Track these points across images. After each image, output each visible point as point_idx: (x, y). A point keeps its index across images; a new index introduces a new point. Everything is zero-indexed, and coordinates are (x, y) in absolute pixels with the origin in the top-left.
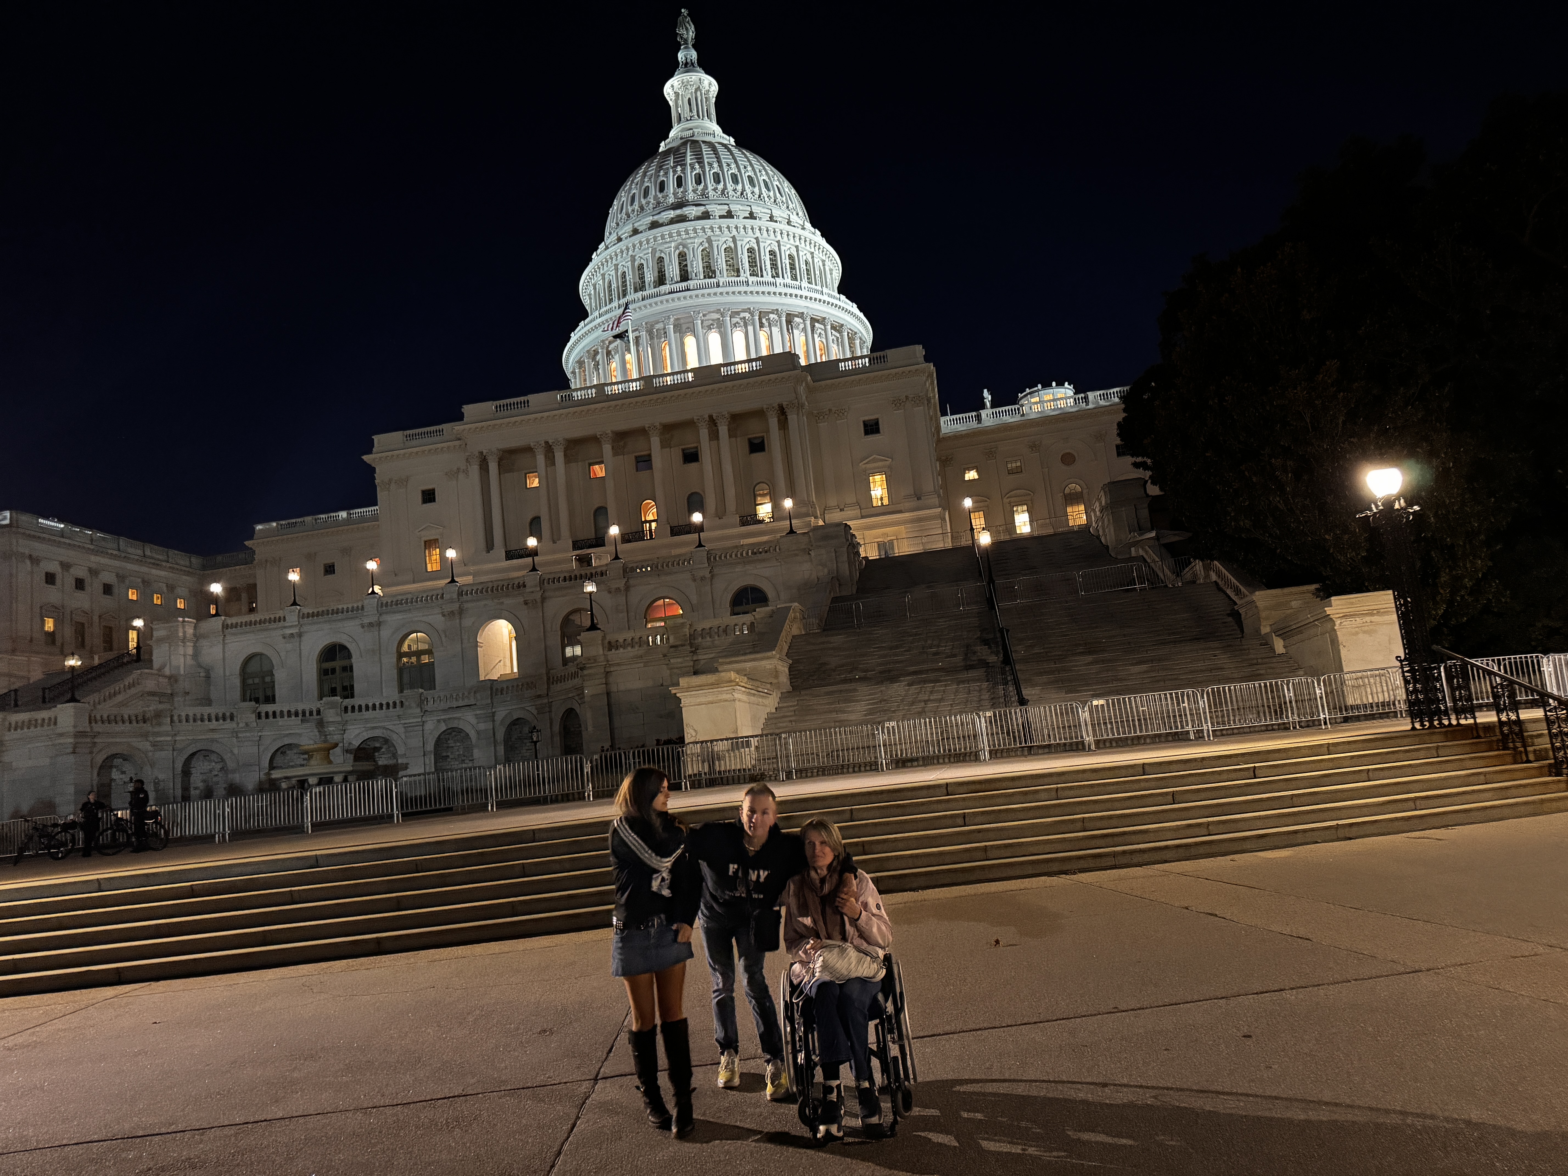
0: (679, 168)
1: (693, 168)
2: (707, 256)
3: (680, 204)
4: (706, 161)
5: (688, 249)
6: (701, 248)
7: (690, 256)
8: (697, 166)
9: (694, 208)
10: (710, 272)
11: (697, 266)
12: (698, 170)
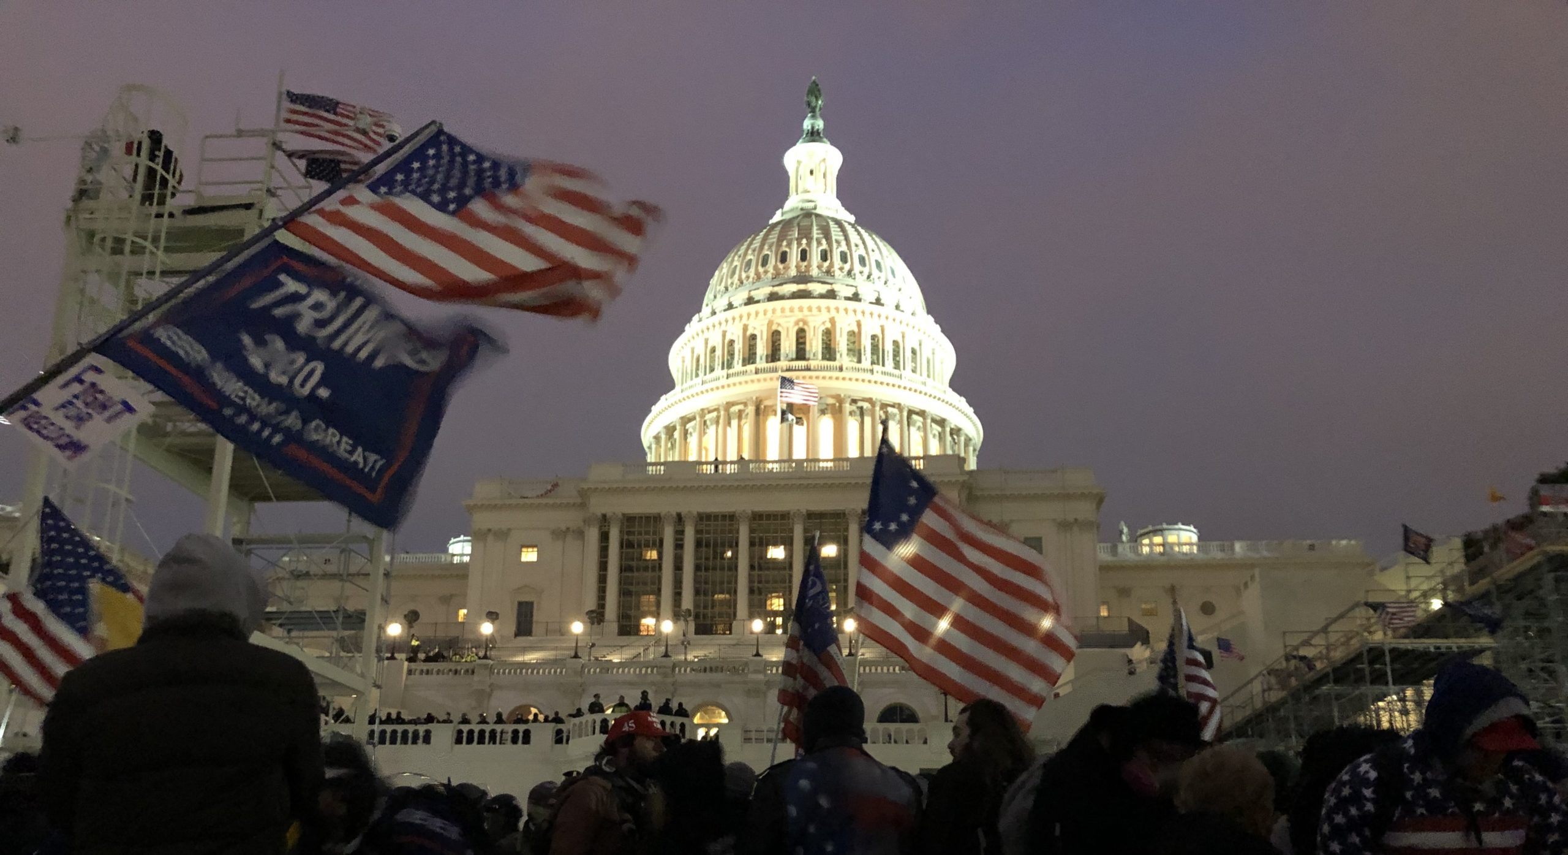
0: (804, 241)
1: (819, 243)
2: (828, 337)
3: (803, 278)
4: (835, 238)
5: (808, 326)
6: (823, 328)
7: (809, 335)
9: (820, 285)
10: (829, 352)
11: (815, 345)
12: (824, 246)
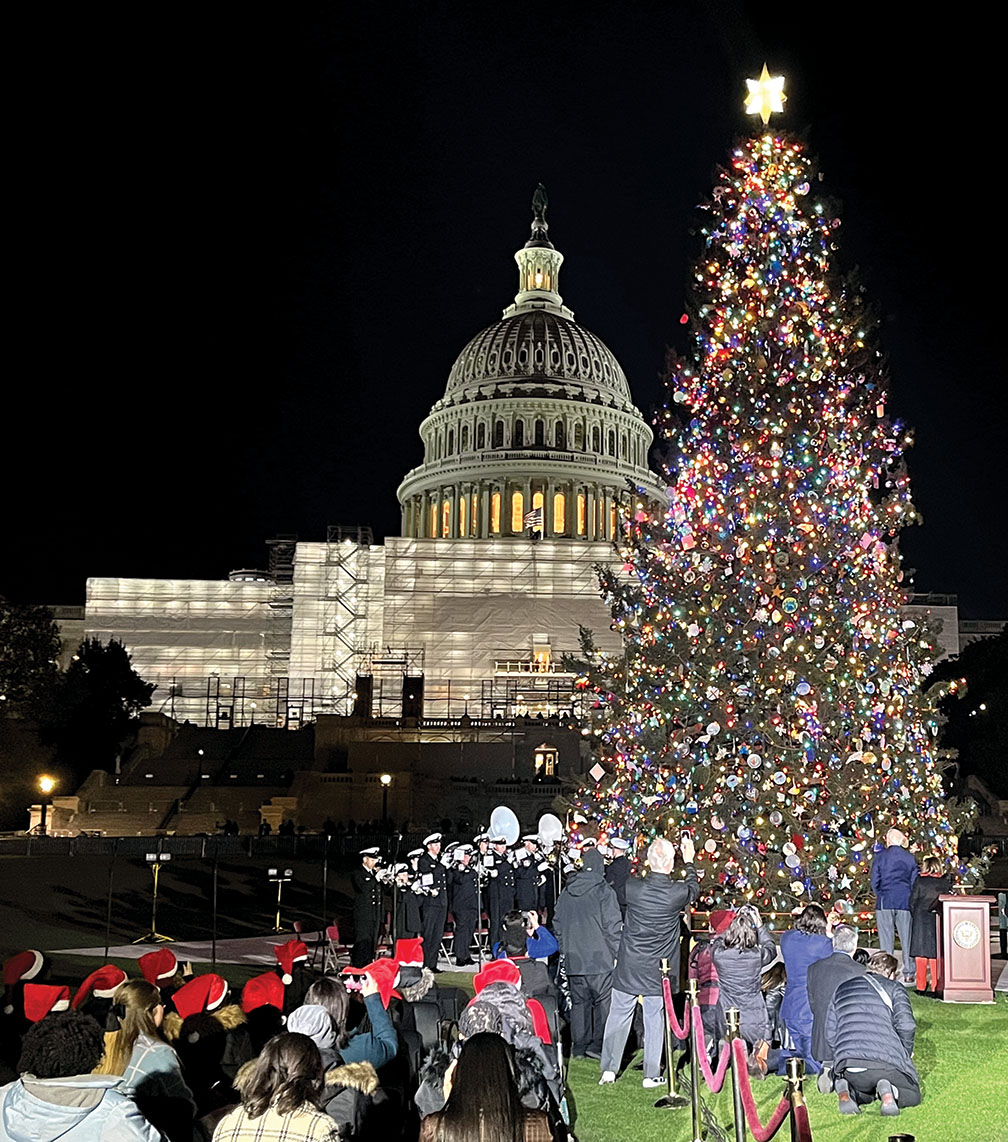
2: (561, 429)
3: (540, 377)
4: (563, 341)
5: (546, 419)
8: (555, 346)
9: (553, 385)
12: (556, 349)
